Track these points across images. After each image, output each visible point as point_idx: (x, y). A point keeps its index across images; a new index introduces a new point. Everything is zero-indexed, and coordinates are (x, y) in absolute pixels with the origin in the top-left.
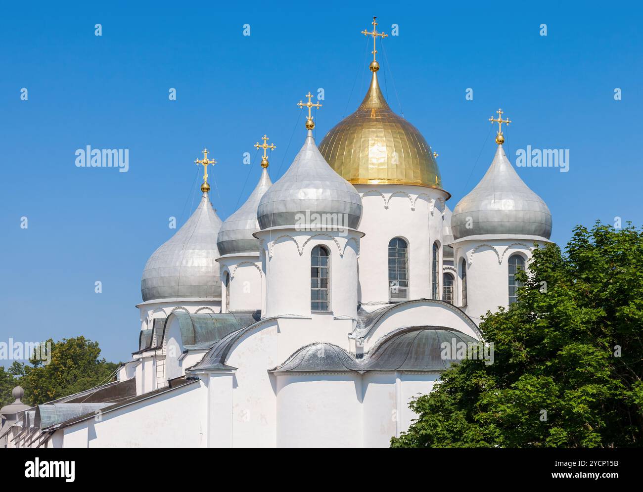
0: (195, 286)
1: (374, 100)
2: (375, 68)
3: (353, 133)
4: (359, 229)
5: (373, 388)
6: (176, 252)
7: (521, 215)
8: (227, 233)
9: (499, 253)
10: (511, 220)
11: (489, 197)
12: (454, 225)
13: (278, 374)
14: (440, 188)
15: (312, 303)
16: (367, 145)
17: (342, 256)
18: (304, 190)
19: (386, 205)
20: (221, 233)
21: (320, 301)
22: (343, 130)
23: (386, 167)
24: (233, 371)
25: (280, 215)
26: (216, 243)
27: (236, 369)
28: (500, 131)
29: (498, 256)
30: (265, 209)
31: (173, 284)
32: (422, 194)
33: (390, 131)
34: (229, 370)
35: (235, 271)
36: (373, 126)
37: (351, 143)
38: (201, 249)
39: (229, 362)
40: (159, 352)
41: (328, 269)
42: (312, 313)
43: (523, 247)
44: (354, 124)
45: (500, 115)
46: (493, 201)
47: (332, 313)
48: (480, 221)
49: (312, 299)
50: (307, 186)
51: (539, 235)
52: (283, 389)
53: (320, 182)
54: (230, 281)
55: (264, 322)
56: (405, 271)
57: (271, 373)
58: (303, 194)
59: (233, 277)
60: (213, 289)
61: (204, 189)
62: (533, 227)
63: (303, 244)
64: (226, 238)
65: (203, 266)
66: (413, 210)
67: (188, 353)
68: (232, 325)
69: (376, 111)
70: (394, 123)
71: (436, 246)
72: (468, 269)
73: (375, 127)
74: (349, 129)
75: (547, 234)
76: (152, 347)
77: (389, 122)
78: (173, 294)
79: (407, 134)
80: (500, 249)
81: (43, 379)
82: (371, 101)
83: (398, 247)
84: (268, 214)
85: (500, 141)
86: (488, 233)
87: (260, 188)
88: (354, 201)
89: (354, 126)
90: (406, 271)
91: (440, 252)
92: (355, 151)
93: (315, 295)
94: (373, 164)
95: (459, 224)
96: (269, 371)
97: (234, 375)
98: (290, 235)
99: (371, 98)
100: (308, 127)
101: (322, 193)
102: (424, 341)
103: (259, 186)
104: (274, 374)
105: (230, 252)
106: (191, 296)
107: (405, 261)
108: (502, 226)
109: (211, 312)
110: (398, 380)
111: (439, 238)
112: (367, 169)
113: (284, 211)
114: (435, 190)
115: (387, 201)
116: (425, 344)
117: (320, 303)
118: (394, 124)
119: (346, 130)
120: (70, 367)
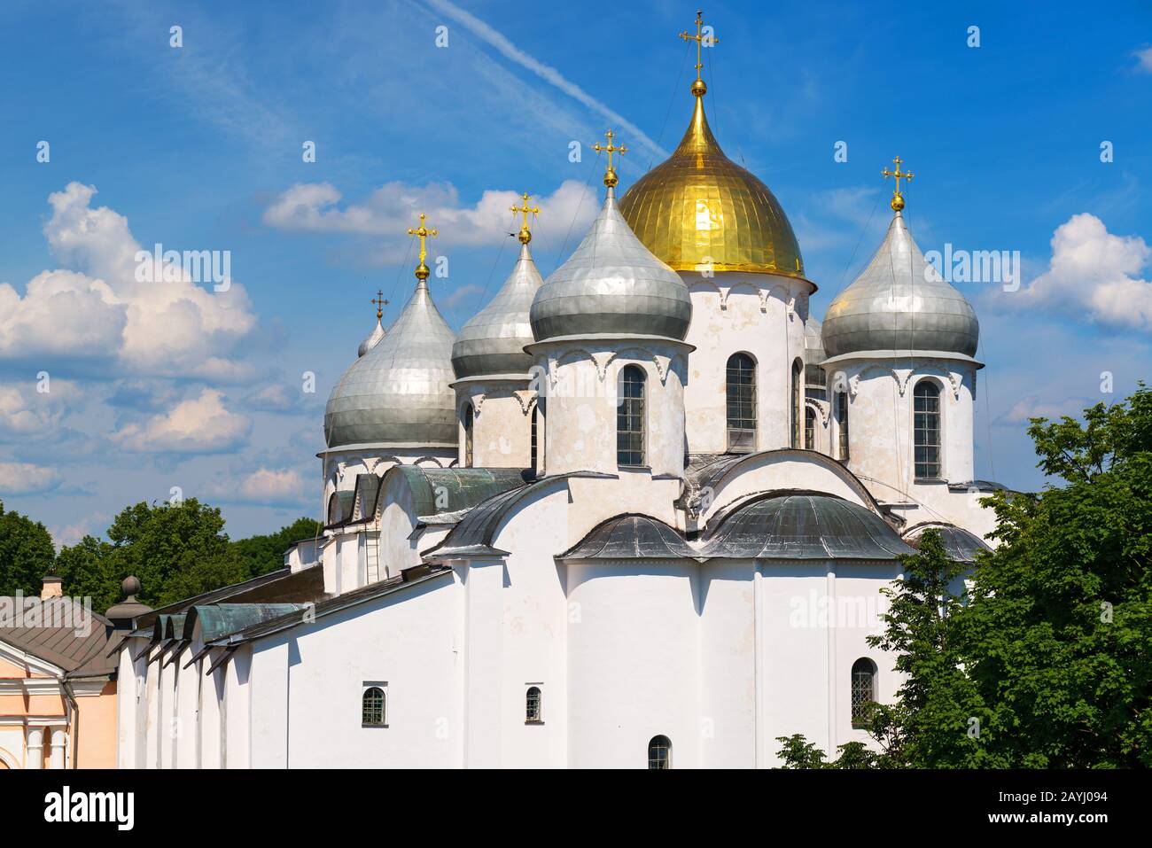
0: (411, 425)
1: (699, 141)
2: (700, 91)
3: (671, 192)
4: (688, 340)
5: (717, 587)
6: (382, 371)
7: (934, 320)
8: (470, 344)
9: (900, 379)
10: (919, 329)
11: (885, 292)
12: (828, 334)
13: (571, 562)
14: (802, 277)
15: (619, 454)
16: (692, 211)
17: (664, 382)
18: (606, 280)
19: (724, 304)
20: (459, 344)
21: (631, 451)
22: (654, 188)
23: (723, 244)
24: (504, 558)
25: (570, 318)
26: (450, 358)
27: (507, 554)
28: (898, 189)
29: (899, 382)
30: (544, 309)
31: (378, 421)
32: (778, 286)
33: (727, 189)
34: (497, 557)
35: (482, 402)
36: (700, 180)
37: (667, 206)
38: (421, 367)
39: (498, 544)
40: (371, 527)
41: (643, 401)
42: (620, 469)
43: (937, 370)
44: (670, 178)
45: (898, 166)
46: (890, 298)
47: (648, 470)
48: (871, 329)
49: (618, 448)
50: (611, 274)
51: (960, 352)
52: (577, 588)
53: (630, 269)
54: (474, 418)
55: (549, 483)
56: (750, 405)
57: (559, 560)
58: (605, 286)
59: (479, 412)
60: (439, 430)
61: (420, 274)
62: (953, 339)
63: (605, 363)
64: (467, 352)
65: (424, 393)
66: (764, 311)
67: (426, 530)
68: (488, 487)
69: (704, 158)
70: (733, 175)
71: (797, 366)
72: (852, 402)
73: (704, 182)
74: (664, 185)
75: (971, 350)
76: (354, 520)
77: (725, 175)
78: (378, 436)
79: (753, 194)
80: (903, 373)
81: (134, 564)
82: (695, 141)
83: (741, 368)
84: (549, 318)
85: (898, 206)
86: (881, 347)
87: (518, 274)
88: (682, 298)
89: (672, 181)
90: (753, 405)
91: (802, 376)
92: (675, 219)
93: (622, 441)
94: (702, 240)
95: (837, 333)
96: (555, 557)
97: (504, 563)
98: (585, 349)
99: (694, 138)
100: (608, 183)
101: (635, 284)
102: (793, 513)
103: (517, 272)
104: (565, 562)
105: (473, 373)
106: (406, 440)
107: (750, 389)
108: (904, 336)
109: (437, 466)
110: (758, 575)
111: (801, 354)
112: (693, 248)
113: (576, 312)
114: (796, 280)
115: (724, 297)
116: (795, 518)
117: (630, 454)
118: (732, 178)
119: (660, 188)
120: (176, 546)
